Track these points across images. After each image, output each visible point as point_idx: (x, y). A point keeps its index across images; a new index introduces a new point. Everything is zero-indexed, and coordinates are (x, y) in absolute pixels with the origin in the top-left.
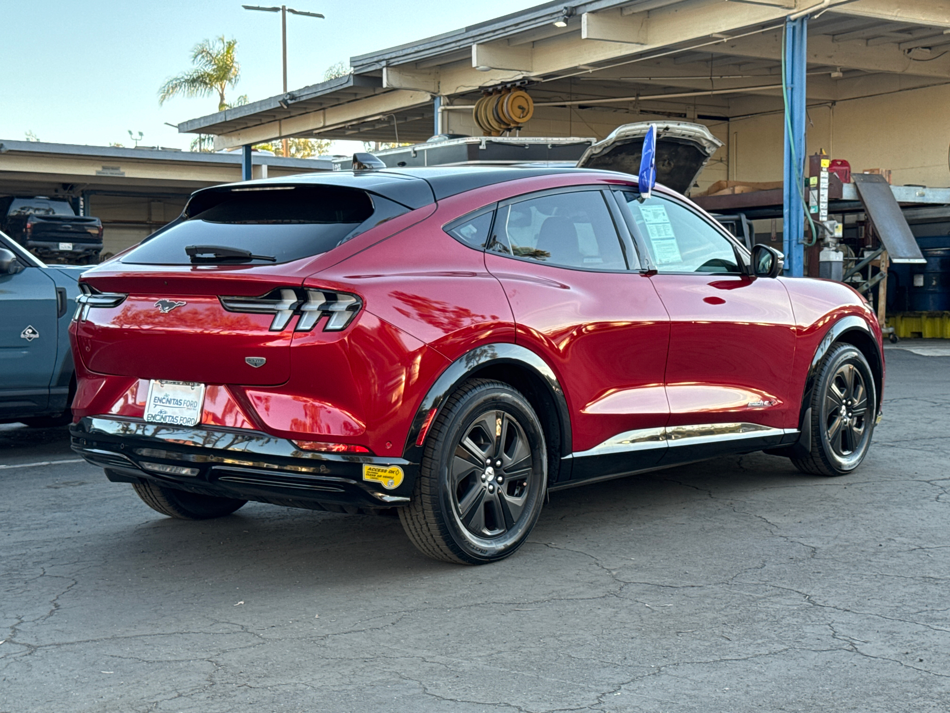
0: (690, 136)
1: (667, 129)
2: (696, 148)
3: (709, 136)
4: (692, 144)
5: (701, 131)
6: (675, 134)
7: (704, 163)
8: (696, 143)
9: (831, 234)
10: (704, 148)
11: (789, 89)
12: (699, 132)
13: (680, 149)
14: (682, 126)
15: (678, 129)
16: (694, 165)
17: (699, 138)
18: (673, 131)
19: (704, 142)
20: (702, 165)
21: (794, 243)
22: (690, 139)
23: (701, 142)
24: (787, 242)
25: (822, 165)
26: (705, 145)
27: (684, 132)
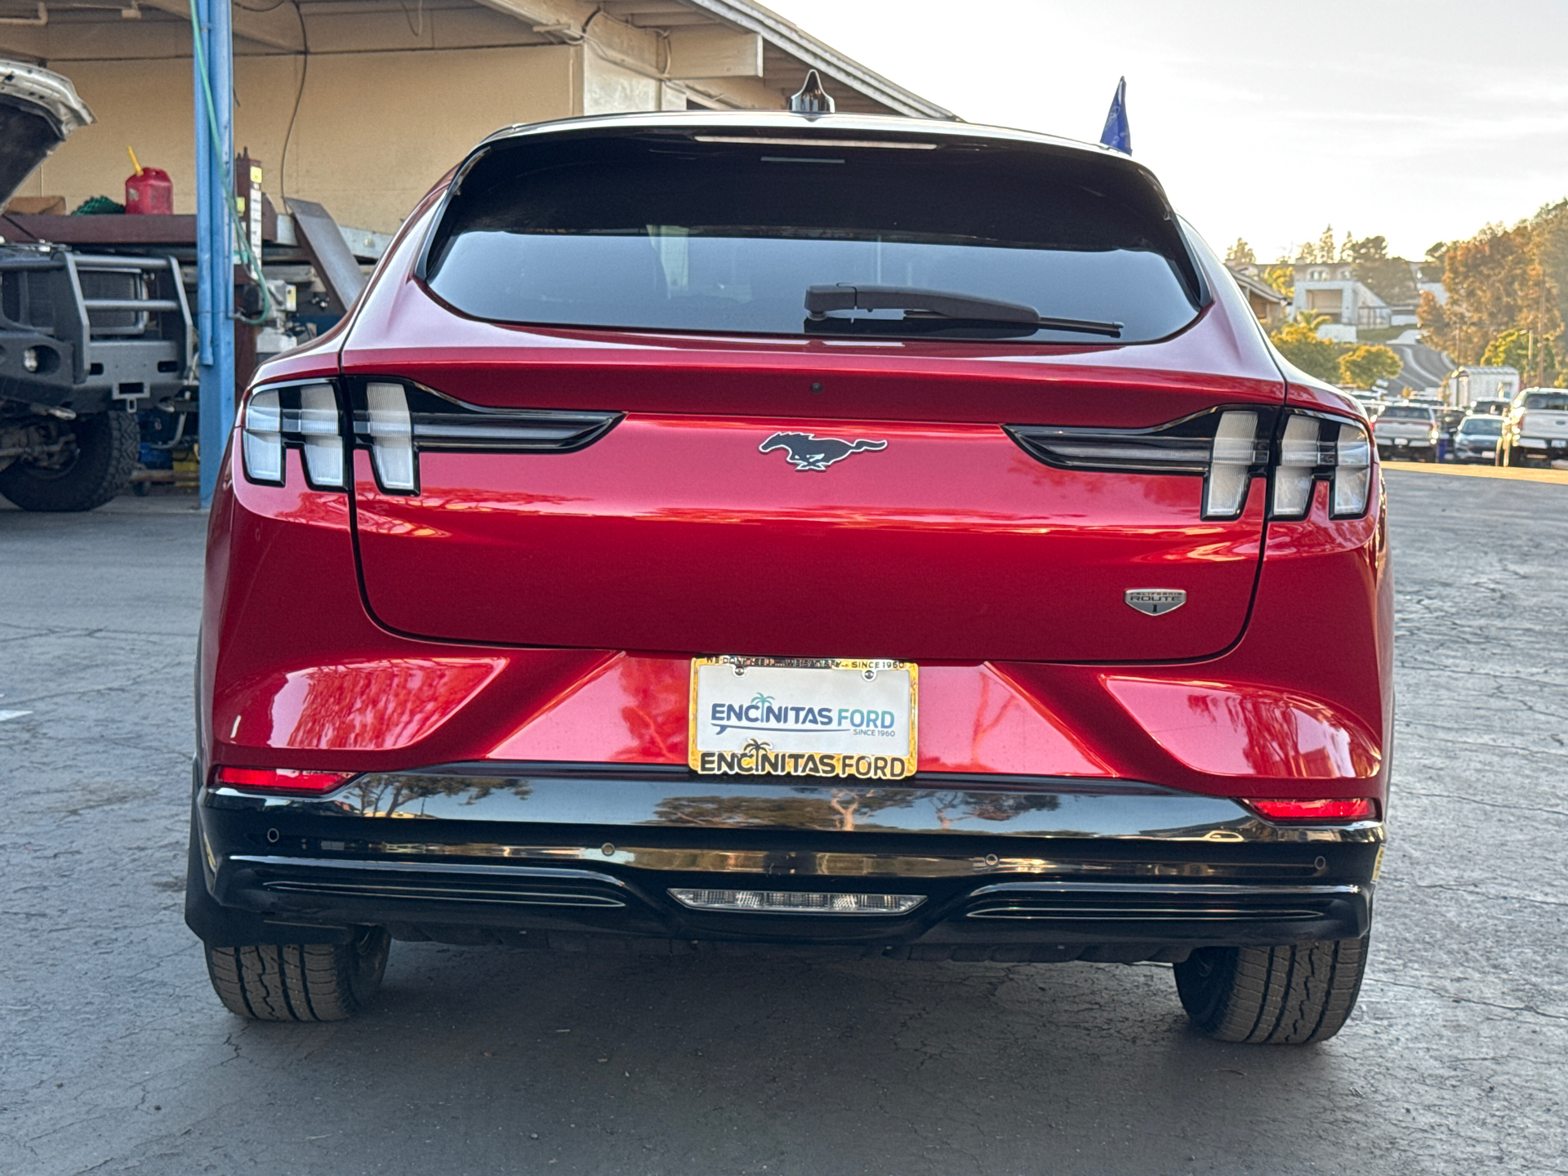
0: (42, 97)
1: (10, 77)
2: (47, 122)
3: (75, 103)
4: (41, 113)
5: (62, 88)
6: (20, 90)
7: (49, 153)
8: (48, 111)
9: (279, 303)
10: (59, 122)
11: (205, 32)
12: (58, 92)
13: (14, 121)
14: (35, 76)
15: (28, 80)
16: (30, 154)
17: (54, 102)
18: (19, 84)
19: (63, 110)
20: (44, 155)
21: (222, 315)
22: (40, 103)
23: (57, 110)
24: (209, 316)
25: (253, 178)
26: (63, 118)
27: (36, 88)
